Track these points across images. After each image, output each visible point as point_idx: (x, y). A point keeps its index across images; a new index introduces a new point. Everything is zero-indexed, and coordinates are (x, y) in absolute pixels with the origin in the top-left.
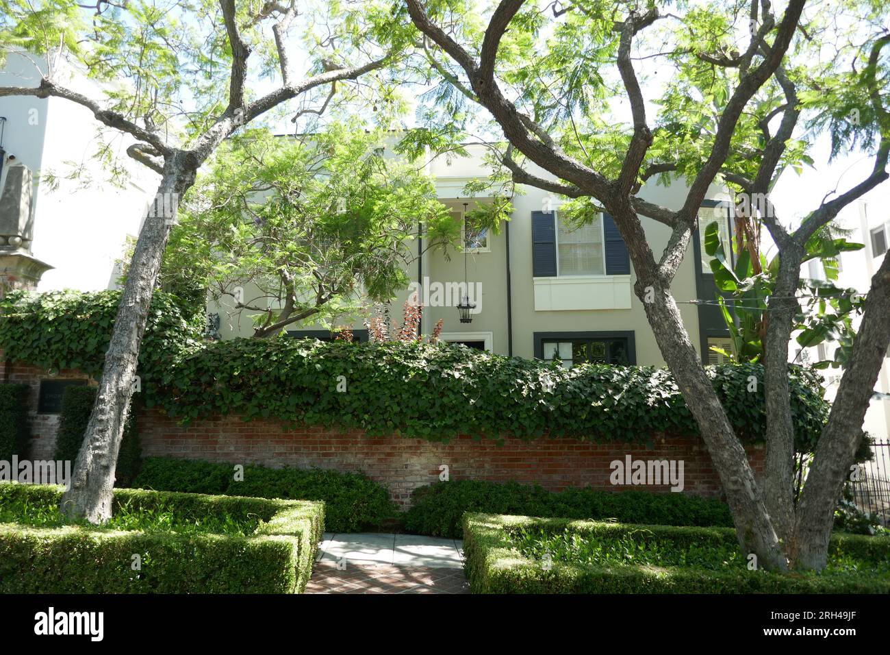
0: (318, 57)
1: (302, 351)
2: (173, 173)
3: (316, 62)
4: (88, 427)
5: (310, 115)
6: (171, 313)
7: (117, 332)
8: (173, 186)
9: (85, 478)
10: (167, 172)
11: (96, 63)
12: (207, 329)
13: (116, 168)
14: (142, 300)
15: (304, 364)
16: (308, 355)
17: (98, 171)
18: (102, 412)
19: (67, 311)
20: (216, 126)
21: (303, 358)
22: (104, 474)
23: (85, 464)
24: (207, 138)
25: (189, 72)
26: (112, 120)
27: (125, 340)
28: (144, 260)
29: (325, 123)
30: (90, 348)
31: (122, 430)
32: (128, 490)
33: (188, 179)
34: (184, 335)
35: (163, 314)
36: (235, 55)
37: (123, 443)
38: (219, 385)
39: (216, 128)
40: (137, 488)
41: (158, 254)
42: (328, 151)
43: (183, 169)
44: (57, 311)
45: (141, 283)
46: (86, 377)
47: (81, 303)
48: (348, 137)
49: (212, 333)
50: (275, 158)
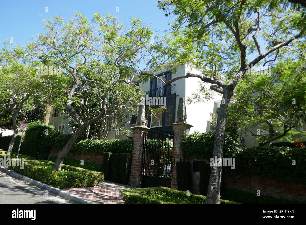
0: (270, 41)
1: (282, 152)
2: (226, 93)
3: (270, 43)
4: (210, 178)
5: (270, 62)
6: (229, 139)
7: (215, 146)
8: (227, 97)
9: (211, 195)
10: (224, 93)
11: (198, 64)
12: (240, 143)
13: (206, 93)
14: (222, 135)
15: (283, 157)
16: (284, 153)
17: (201, 95)
18: (214, 173)
19: (199, 139)
20: (238, 74)
21: (282, 154)
22: (217, 194)
23: (211, 190)
24: (235, 79)
25: (225, 59)
26: (206, 80)
27: (218, 149)
28: (220, 122)
29: (276, 64)
30: (206, 151)
31: (220, 179)
32: (224, 200)
33: (231, 94)
34: (235, 146)
35: (227, 139)
36: (241, 50)
37: (221, 183)
38: (250, 164)
39: (238, 75)
40: (227, 200)
41: (225, 120)
42: (279, 74)
43: (229, 91)
44: (195, 140)
45: (221, 130)
46: (205, 160)
47: (202, 137)
48: (287, 67)
49: (242, 144)
50: (258, 80)
